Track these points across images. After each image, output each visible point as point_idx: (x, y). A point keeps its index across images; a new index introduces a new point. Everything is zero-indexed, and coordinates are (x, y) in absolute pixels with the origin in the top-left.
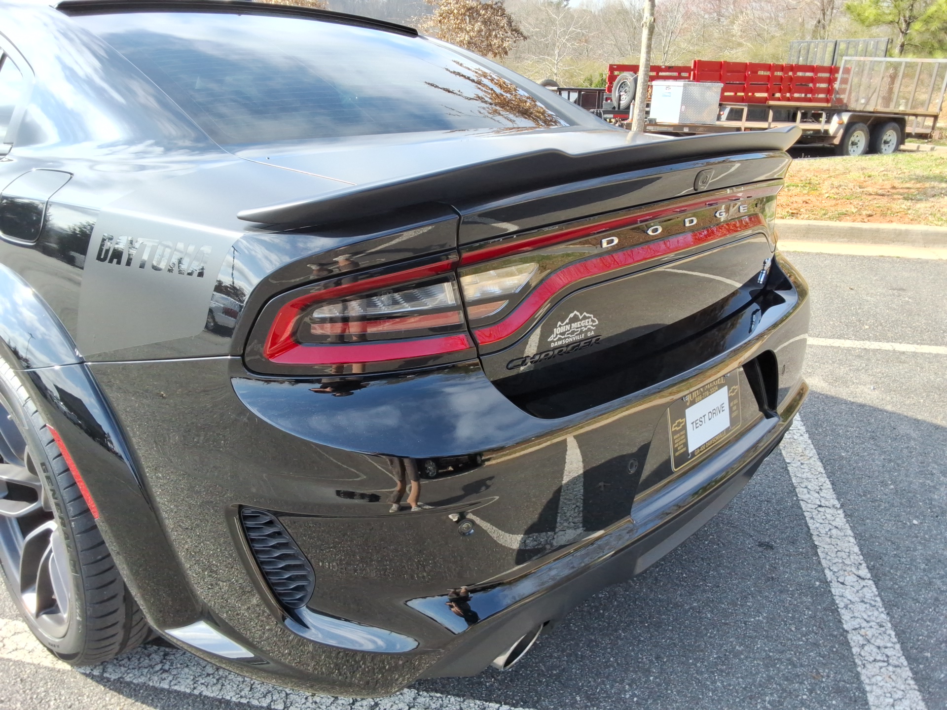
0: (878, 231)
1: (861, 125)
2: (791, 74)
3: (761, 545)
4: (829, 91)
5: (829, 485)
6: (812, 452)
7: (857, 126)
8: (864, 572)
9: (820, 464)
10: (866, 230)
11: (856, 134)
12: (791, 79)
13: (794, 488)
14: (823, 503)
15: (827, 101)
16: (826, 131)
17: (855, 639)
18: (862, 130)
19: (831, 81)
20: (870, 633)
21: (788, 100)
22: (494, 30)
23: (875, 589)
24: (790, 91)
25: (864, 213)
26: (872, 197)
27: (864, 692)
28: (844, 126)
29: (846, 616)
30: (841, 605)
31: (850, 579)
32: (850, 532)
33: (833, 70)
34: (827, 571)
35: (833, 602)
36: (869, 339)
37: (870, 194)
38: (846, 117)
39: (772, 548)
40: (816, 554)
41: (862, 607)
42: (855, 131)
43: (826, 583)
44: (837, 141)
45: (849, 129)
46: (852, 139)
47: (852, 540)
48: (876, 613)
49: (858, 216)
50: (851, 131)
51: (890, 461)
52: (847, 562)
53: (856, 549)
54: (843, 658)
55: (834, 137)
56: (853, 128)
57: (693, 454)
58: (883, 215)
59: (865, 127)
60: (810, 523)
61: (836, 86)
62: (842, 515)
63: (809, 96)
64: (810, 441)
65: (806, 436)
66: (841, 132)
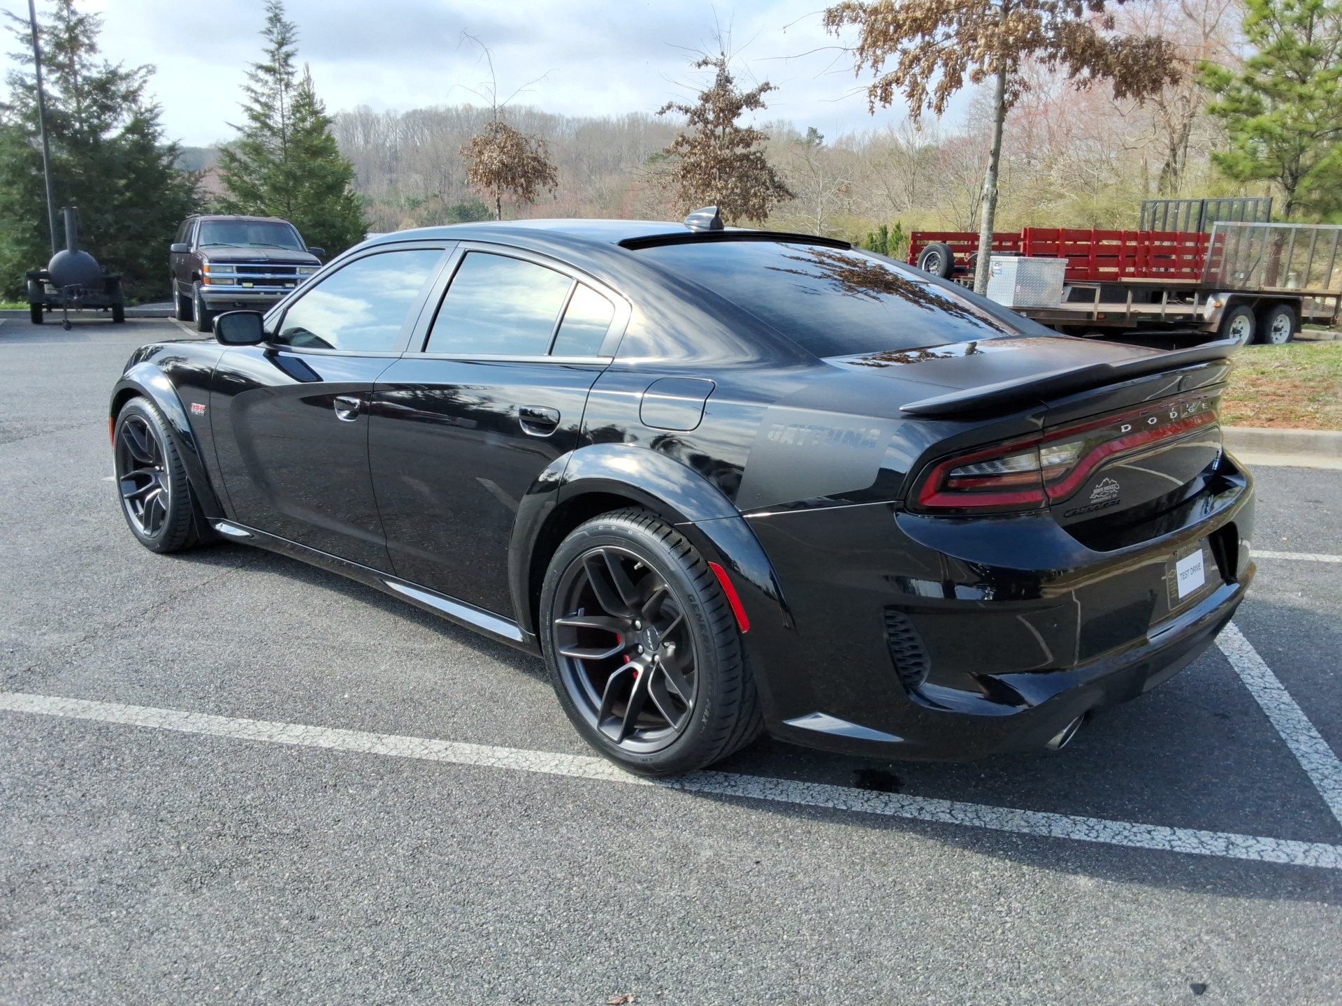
0: (1282, 437)
1: (1244, 308)
2: (1147, 243)
3: (1216, 715)
4: (1197, 264)
5: (1269, 672)
6: (1248, 647)
7: (1239, 309)
8: (1314, 733)
9: (1259, 657)
10: (1268, 437)
11: (1238, 320)
12: (1148, 249)
13: (1238, 675)
14: (1268, 685)
15: (1196, 276)
16: (1200, 316)
17: (1314, 776)
18: (1245, 315)
19: (1199, 251)
20: (1326, 772)
21: (1145, 275)
22: (752, 187)
23: (1326, 745)
24: (1147, 264)
25: (1263, 416)
26: (1268, 399)
27: (1328, 807)
28: (1222, 310)
29: (1304, 762)
30: (1298, 755)
31: (1303, 738)
32: (1296, 706)
33: (1201, 238)
34: (1281, 733)
35: (1291, 752)
36: (1289, 550)
37: (1268, 395)
38: (1224, 299)
39: (1227, 717)
40: (1269, 722)
41: (1317, 756)
42: (1236, 316)
43: (1283, 742)
44: (1214, 329)
45: (1228, 314)
46: (1234, 325)
47: (1300, 712)
48: (1330, 760)
49: (1256, 421)
50: (1232, 315)
51: (1327, 655)
52: (1298, 727)
53: (1305, 718)
54: (1305, 786)
55: (1211, 324)
56: (1234, 313)
57: (1182, 600)
58: (1286, 419)
59: (1249, 311)
60: (1259, 700)
61: (1206, 257)
62: (1288, 695)
63: (1172, 270)
64: (1245, 639)
65: (1240, 635)
66: (1219, 317)
